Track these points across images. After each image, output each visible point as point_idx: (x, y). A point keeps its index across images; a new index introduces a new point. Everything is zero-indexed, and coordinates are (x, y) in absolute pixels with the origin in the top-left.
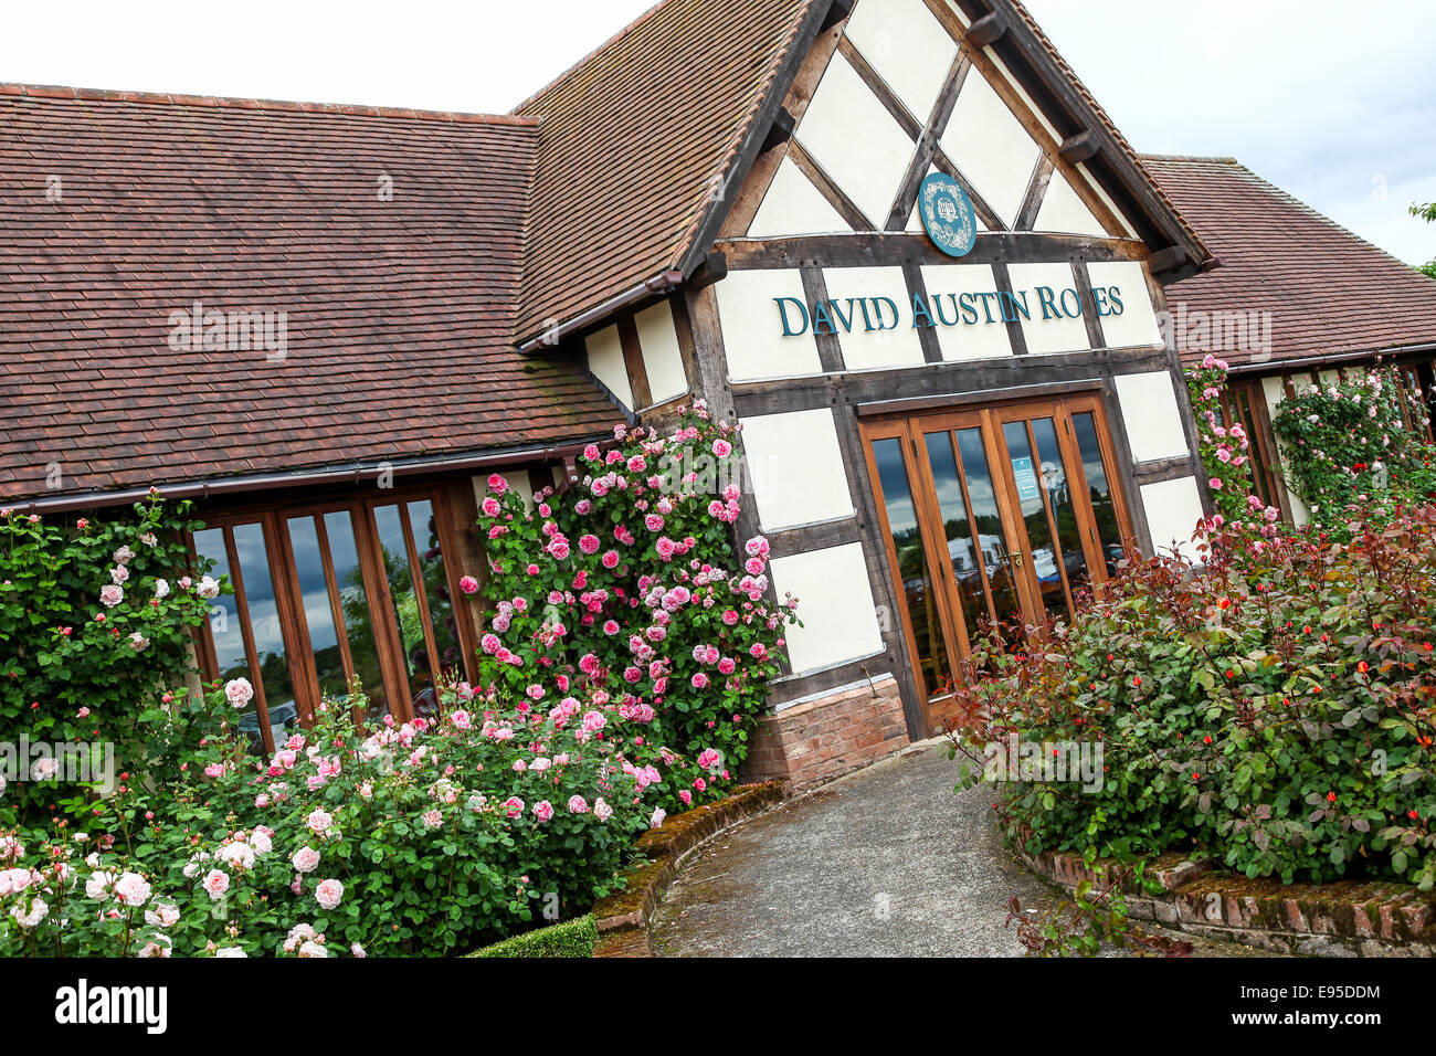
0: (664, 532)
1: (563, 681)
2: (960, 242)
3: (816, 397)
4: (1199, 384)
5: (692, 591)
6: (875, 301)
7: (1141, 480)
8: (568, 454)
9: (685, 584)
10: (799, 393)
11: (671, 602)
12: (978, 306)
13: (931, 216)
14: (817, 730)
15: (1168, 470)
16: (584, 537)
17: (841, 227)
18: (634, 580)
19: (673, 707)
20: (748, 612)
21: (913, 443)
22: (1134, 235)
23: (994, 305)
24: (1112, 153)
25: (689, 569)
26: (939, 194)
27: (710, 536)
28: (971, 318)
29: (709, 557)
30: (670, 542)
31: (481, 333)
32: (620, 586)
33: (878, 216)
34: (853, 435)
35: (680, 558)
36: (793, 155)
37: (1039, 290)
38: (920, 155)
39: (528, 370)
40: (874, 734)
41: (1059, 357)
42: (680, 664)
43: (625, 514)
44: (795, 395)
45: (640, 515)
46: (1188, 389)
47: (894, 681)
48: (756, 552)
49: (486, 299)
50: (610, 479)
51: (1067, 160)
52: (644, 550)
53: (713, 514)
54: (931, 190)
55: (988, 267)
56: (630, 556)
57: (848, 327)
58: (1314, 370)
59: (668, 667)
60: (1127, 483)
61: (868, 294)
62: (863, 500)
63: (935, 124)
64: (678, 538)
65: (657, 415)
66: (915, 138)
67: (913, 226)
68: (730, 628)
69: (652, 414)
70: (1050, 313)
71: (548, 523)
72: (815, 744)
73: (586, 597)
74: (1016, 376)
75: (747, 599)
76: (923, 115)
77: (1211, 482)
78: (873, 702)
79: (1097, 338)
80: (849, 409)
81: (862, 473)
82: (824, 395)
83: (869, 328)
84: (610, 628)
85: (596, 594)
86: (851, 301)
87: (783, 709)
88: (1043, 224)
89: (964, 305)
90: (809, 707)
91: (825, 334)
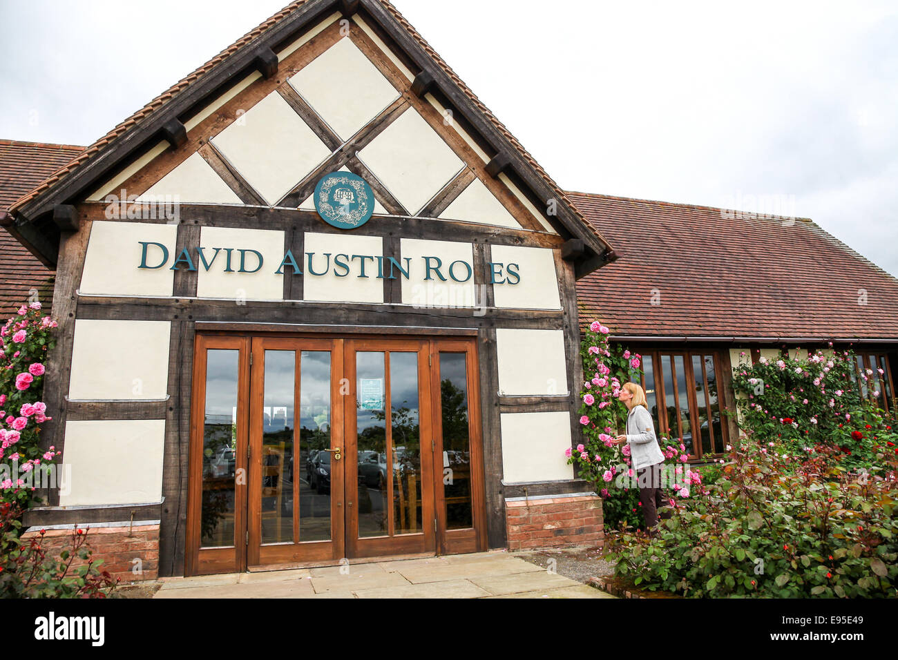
2: (351, 219)
3: (159, 312)
6: (243, 252)
7: (502, 409)
10: (142, 309)
12: (353, 264)
13: (324, 200)
15: (538, 405)
17: (231, 200)
21: (250, 355)
22: (550, 231)
23: (370, 264)
28: (343, 272)
33: (273, 196)
34: (188, 342)
36: (203, 154)
37: (427, 259)
38: (333, 159)
44: (137, 309)
47: (157, 527)
51: (491, 173)
54: (331, 182)
57: (208, 268)
60: (487, 409)
61: (238, 248)
63: (358, 141)
66: (332, 148)
67: (308, 205)
74: (382, 318)
76: (347, 134)
78: (127, 540)
80: (187, 324)
82: (167, 312)
83: (229, 270)
86: (218, 250)
88: (451, 214)
89: (338, 262)
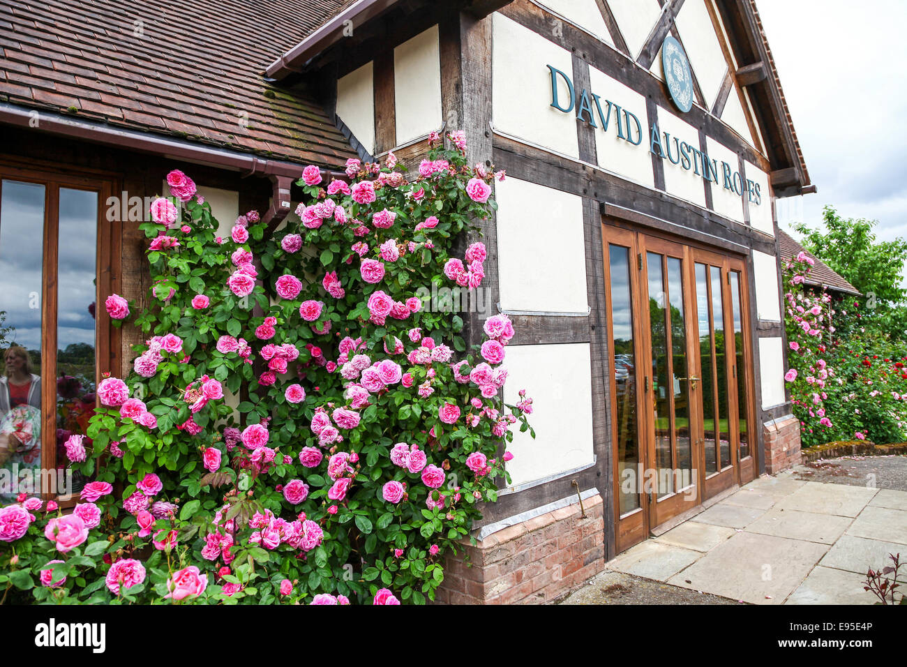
0: (382, 285)
1: (213, 457)
2: (683, 100)
3: (570, 180)
5: (405, 368)
6: (626, 113)
7: (759, 333)
8: (285, 173)
9: (396, 357)
10: (556, 171)
11: (374, 379)
12: (690, 155)
13: (669, 70)
14: (523, 559)
15: (771, 330)
16: (283, 278)
17: (608, 39)
18: (337, 340)
19: (352, 523)
20: (476, 411)
21: (639, 258)
22: (766, 155)
25: (405, 339)
26: (674, 57)
29: (434, 328)
30: (388, 299)
32: (317, 344)
33: (634, 48)
34: (596, 232)
35: (397, 322)
39: (270, 96)
42: (372, 461)
43: (338, 257)
45: (356, 261)
47: (599, 498)
48: (498, 333)
50: (327, 208)
51: (740, 80)
52: (354, 307)
53: (450, 275)
54: (669, 48)
55: (696, 130)
56: (336, 311)
57: (604, 126)
59: (354, 465)
60: (753, 333)
61: (622, 106)
63: (673, 5)
64: (400, 296)
65: (398, 157)
66: (661, 5)
67: (655, 70)
68: (447, 429)
70: (728, 184)
71: (240, 251)
72: (519, 577)
73: (267, 351)
75: (477, 392)
77: (791, 344)
78: (580, 524)
79: (747, 217)
80: (596, 205)
81: (599, 273)
82: (577, 182)
83: (620, 136)
84: (294, 393)
85: (283, 349)
87: (489, 534)
89: (681, 148)
90: (517, 531)
91: (585, 123)
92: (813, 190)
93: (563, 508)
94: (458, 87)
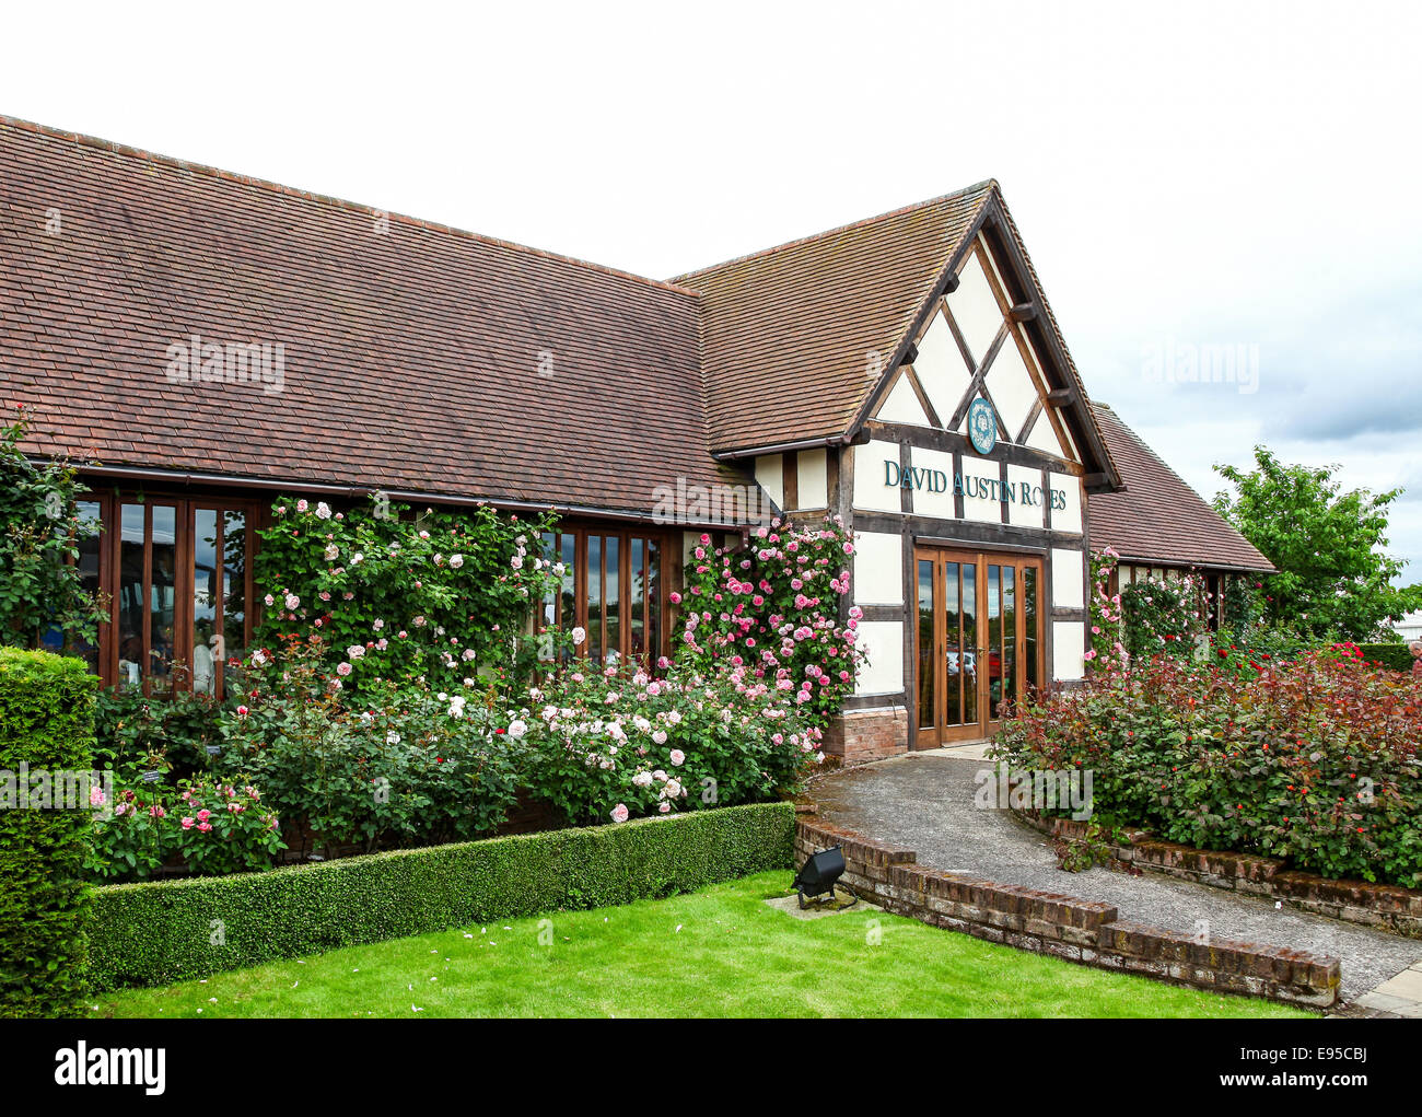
0: (801, 591)
2: (985, 445)
3: (895, 527)
4: (1098, 563)
5: (813, 630)
6: (936, 473)
7: (1055, 618)
9: (810, 626)
10: (886, 522)
11: (799, 635)
12: (989, 487)
13: (974, 426)
14: (863, 731)
15: (1070, 615)
16: (744, 583)
17: (925, 423)
18: (769, 616)
20: (845, 651)
21: (940, 567)
22: (1079, 460)
23: (997, 488)
24: (1080, 407)
25: (812, 617)
26: (981, 413)
27: (828, 599)
28: (984, 495)
29: (825, 612)
30: (805, 598)
31: (691, 440)
33: (945, 420)
34: (910, 554)
35: (808, 609)
36: (907, 372)
37: (1023, 484)
38: (973, 384)
39: (720, 470)
40: (890, 743)
41: (1025, 530)
44: (885, 523)
45: (786, 577)
46: (1091, 565)
47: (906, 712)
48: (855, 615)
49: (691, 417)
50: (772, 552)
51: (1051, 403)
52: (784, 599)
53: (832, 587)
54: (977, 408)
55: (997, 463)
57: (919, 487)
58: (1149, 566)
61: (933, 468)
62: (908, 596)
63: (984, 367)
64: (810, 596)
65: (800, 517)
66: (972, 373)
67: (963, 430)
68: (831, 658)
69: (796, 516)
70: (1026, 500)
71: (726, 570)
72: (860, 739)
73: (742, 620)
74: (1000, 536)
75: (845, 642)
76: (979, 360)
77: (1093, 629)
78: (893, 721)
79: (1047, 522)
80: (911, 538)
81: (911, 580)
83: (930, 489)
84: (750, 642)
85: (747, 619)
86: (923, 470)
87: (847, 714)
88: (1032, 442)
89: (980, 484)
90: (860, 716)
91: (907, 489)
92: (1125, 489)
93: (885, 711)
94: (837, 487)
